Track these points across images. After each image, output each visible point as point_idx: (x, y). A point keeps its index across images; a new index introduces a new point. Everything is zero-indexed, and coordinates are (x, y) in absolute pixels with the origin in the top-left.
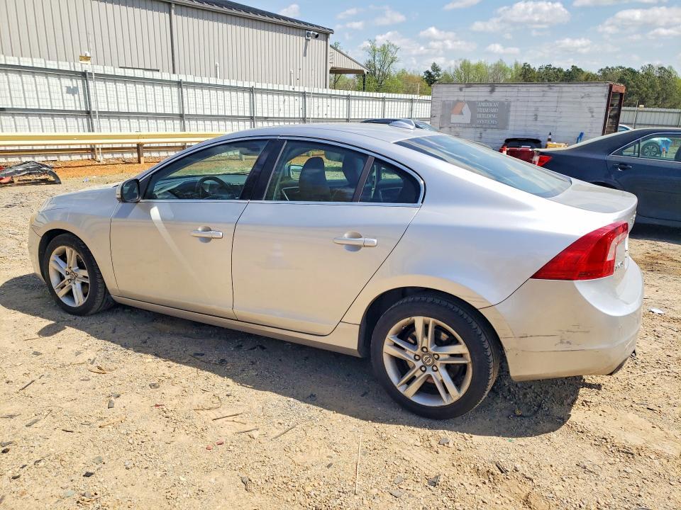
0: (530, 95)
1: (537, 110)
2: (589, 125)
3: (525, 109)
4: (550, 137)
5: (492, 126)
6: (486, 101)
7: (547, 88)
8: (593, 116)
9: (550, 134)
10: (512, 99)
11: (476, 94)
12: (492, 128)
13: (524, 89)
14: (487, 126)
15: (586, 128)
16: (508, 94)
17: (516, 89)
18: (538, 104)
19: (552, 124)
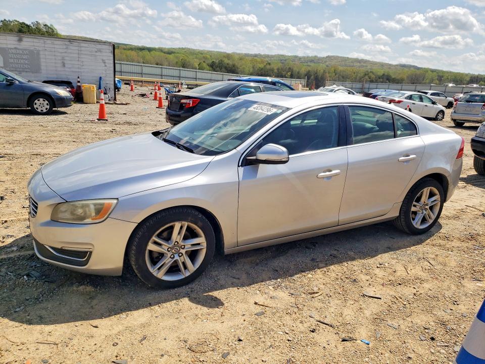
0: (55, 46)
1: (63, 58)
2: (104, 72)
3: (54, 57)
4: (79, 80)
5: (26, 70)
6: (15, 48)
7: (69, 43)
8: (106, 66)
9: (78, 78)
10: (40, 49)
11: (5, 42)
12: (26, 72)
13: (49, 42)
14: (21, 70)
15: (103, 74)
16: (35, 44)
17: (42, 41)
18: (64, 54)
19: (77, 70)
